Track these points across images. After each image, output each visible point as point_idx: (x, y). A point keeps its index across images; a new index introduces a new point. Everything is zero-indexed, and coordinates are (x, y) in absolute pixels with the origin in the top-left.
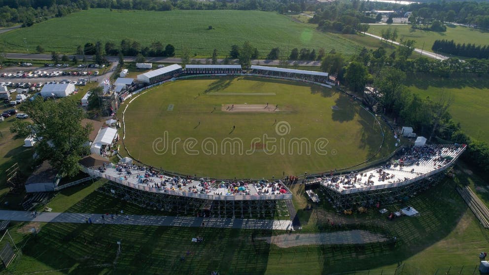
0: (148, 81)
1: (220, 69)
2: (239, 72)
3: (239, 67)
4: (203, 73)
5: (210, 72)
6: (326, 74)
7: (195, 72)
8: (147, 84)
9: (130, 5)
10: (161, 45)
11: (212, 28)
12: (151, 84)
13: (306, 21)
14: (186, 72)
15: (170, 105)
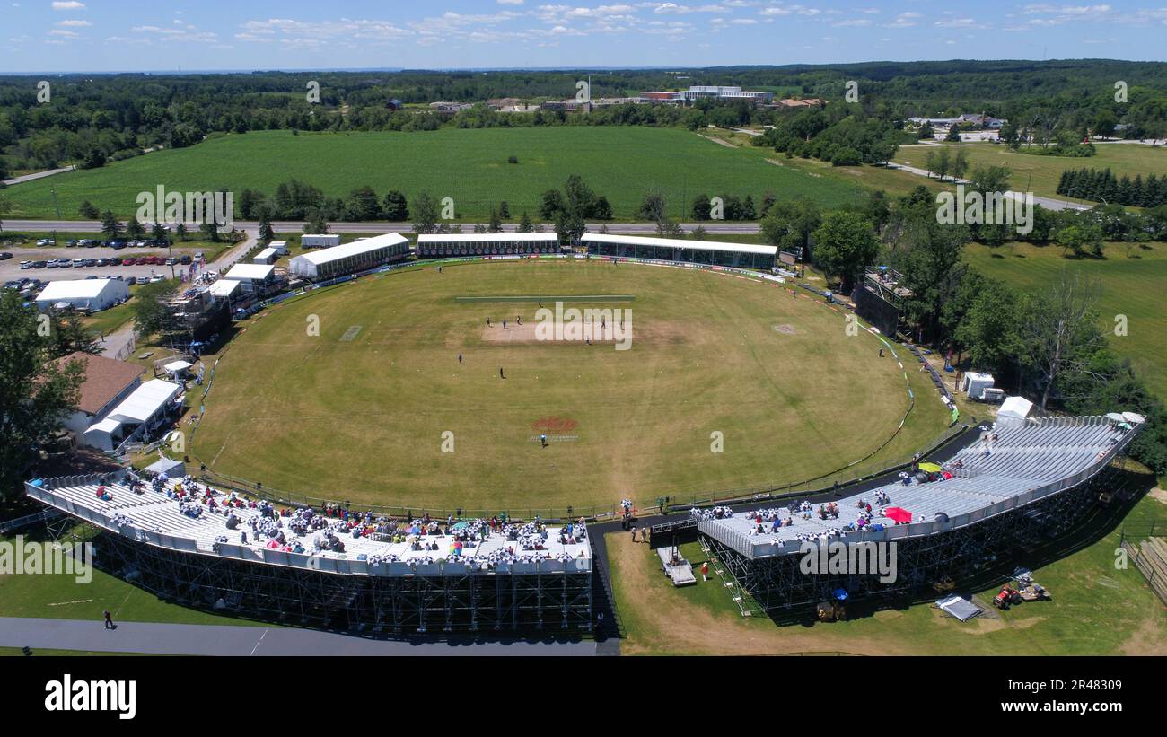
0: (315, 273)
2: (551, 251)
3: (554, 236)
4: (458, 256)
5: (479, 251)
6: (772, 250)
7: (441, 252)
8: (310, 279)
9: (342, 121)
10: (372, 194)
11: (513, 161)
12: (318, 282)
13: (747, 143)
14: (419, 253)
15: (351, 328)
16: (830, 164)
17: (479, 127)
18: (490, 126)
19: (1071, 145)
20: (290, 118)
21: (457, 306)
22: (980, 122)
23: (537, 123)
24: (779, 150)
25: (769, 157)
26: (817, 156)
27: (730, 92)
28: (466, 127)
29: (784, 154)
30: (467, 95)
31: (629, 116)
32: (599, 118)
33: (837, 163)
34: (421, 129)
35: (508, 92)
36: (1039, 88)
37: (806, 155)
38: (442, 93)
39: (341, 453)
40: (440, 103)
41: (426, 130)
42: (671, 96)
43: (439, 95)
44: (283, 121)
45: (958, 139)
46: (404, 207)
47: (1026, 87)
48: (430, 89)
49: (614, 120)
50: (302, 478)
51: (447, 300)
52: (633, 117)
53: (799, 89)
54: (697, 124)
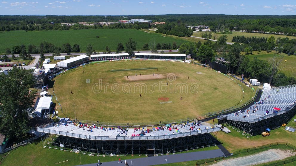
0: (66, 66)
1: (114, 56)
2: (127, 58)
3: (127, 54)
4: (103, 60)
5: (108, 59)
6: (184, 55)
7: (97, 59)
8: (65, 68)
9: (39, 28)
10: (69, 45)
11: (98, 37)
12: (67, 68)
13: (154, 32)
14: (91, 60)
15: (87, 80)
16: (177, 37)
17: (80, 29)
18: (83, 29)
19: (227, 31)
20: (23, 27)
21: (112, 72)
22: (204, 27)
23: (95, 28)
24: (164, 33)
25: (162, 35)
26: (174, 35)
27: (142, 21)
28: (76, 29)
29: (166, 34)
30: (71, 21)
31: (119, 26)
32: (112, 27)
33: (179, 36)
34: (64, 29)
35: (82, 21)
36: (210, 20)
37: (171, 35)
38: (64, 21)
39: (112, 112)
40: (64, 23)
41: (65, 30)
42: (126, 22)
43: (63, 21)
44: (20, 28)
45: (201, 31)
46: (79, 49)
47: (207, 20)
48: (60, 20)
49: (116, 27)
50: (106, 119)
51: (108, 71)
52: (120, 27)
53: (156, 20)
54: (138, 28)
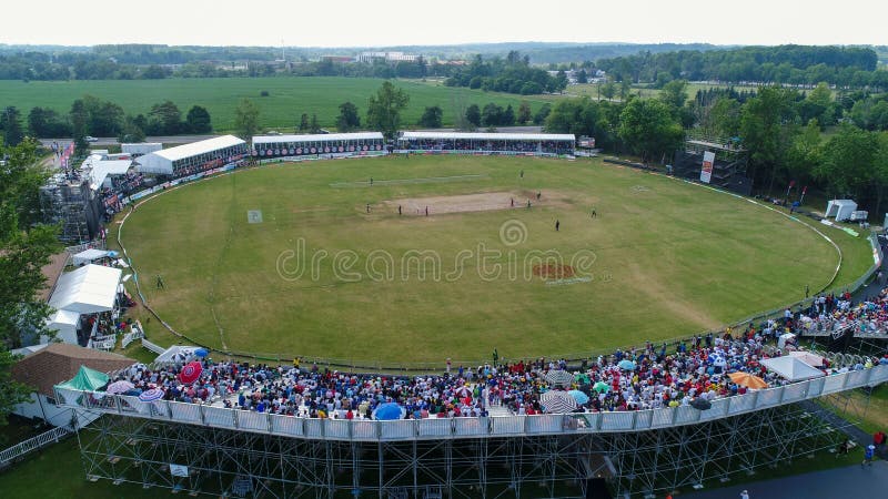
0: (170, 170)
2: (379, 147)
5: (313, 150)
10: (175, 110)
11: (268, 95)
14: (255, 153)
15: (250, 214)
16: (518, 95)
17: (202, 77)
18: (211, 76)
21: (337, 189)
23: (252, 75)
32: (304, 71)
38: (149, 57)
41: (156, 78)
44: (5, 72)
45: (585, 82)
46: (210, 122)
53: (438, 58)
54: (389, 75)
